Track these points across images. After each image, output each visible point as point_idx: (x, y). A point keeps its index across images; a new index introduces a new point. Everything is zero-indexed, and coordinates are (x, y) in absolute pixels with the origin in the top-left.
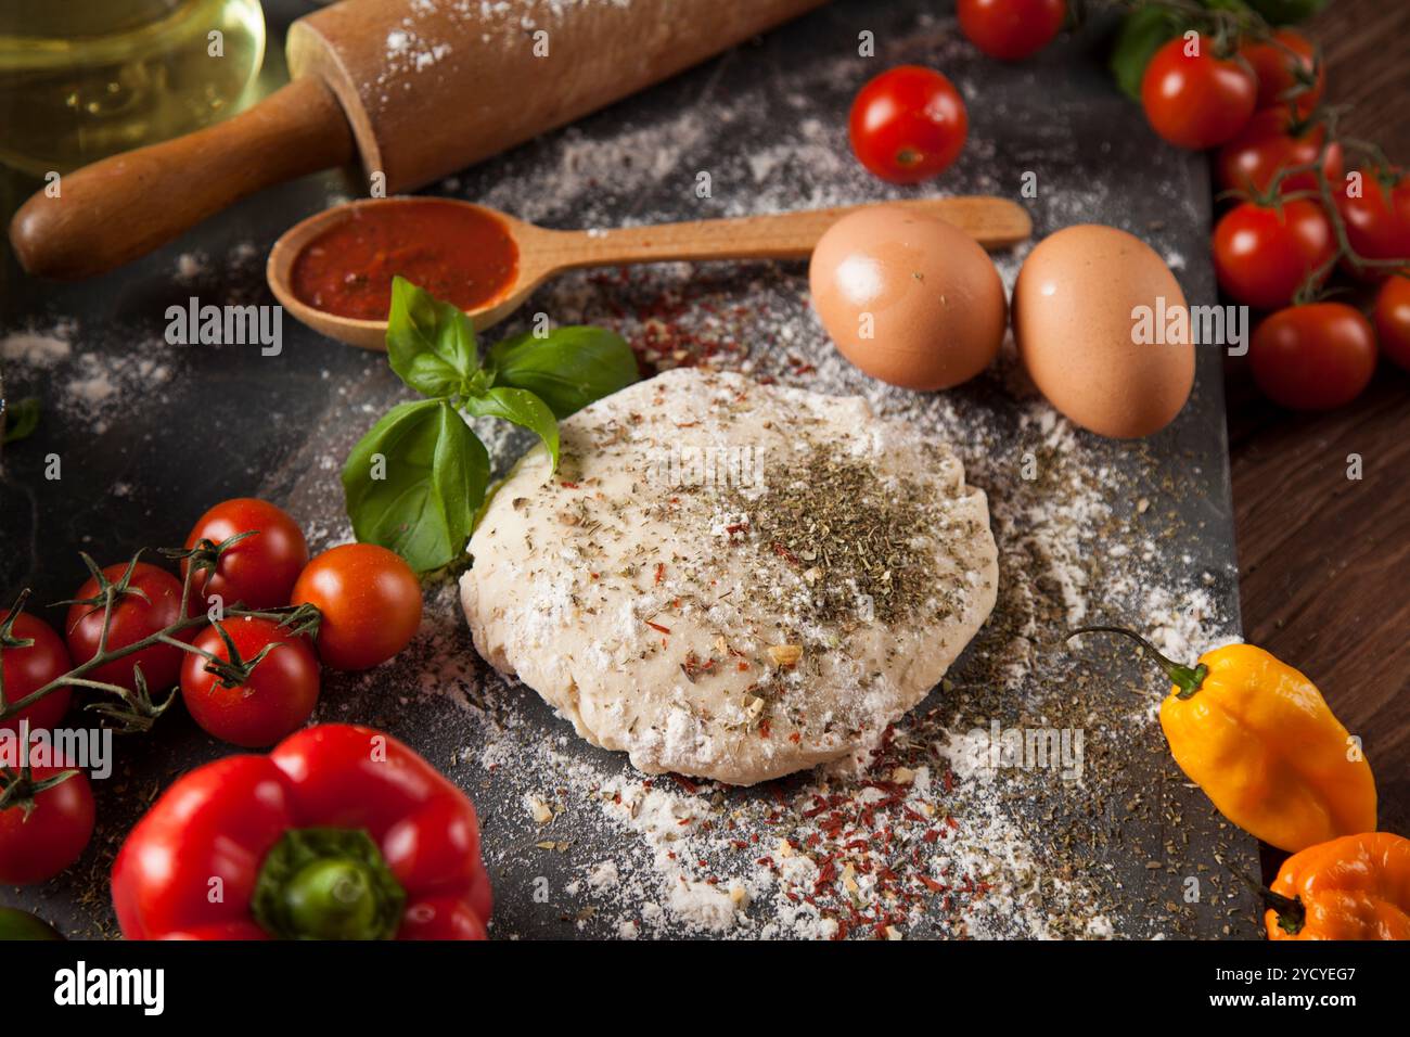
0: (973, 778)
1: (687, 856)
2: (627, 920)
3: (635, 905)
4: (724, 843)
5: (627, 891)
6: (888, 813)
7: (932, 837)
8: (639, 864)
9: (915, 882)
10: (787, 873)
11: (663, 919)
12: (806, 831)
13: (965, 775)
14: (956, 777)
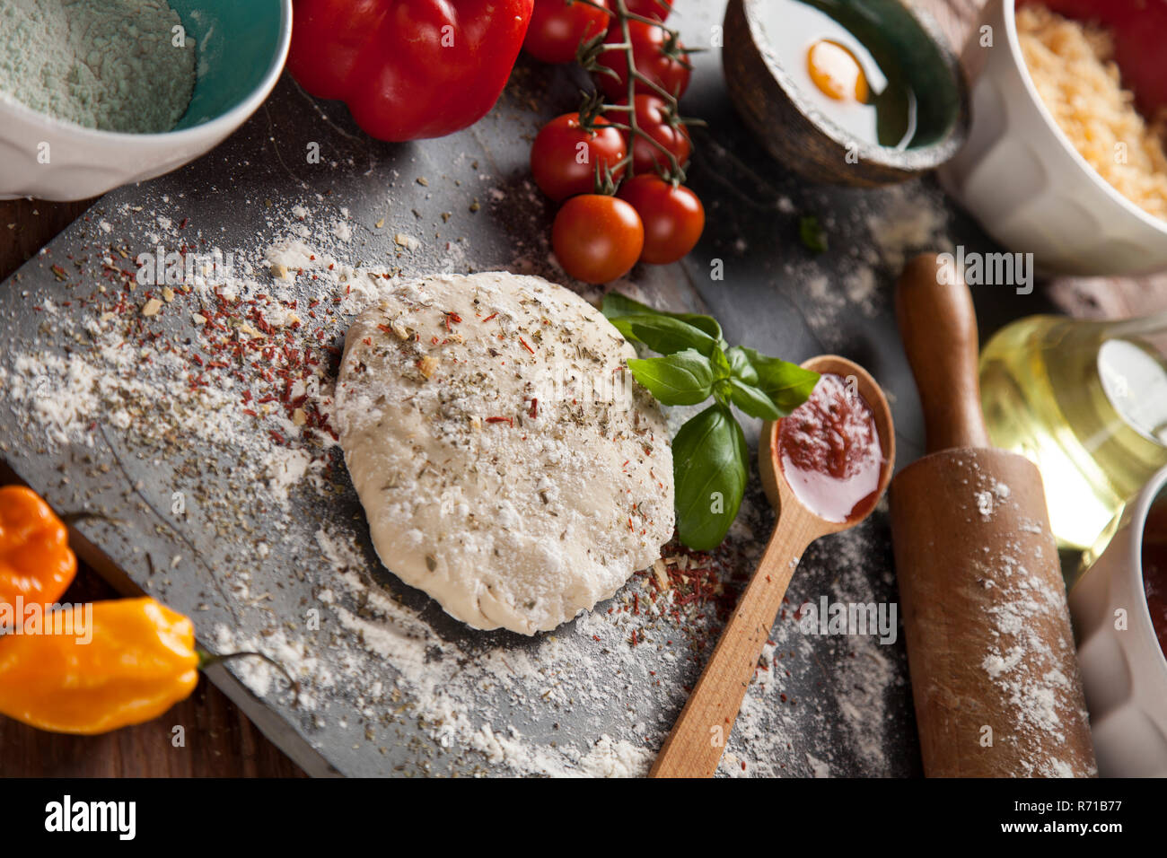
0: (270, 451)
1: (326, 275)
2: (306, 216)
3: (312, 228)
4: (321, 298)
5: (324, 231)
6: (280, 389)
7: (247, 397)
8: (337, 250)
9: (224, 359)
10: (280, 307)
11: (293, 230)
12: (298, 343)
13: (276, 449)
14: (278, 444)
